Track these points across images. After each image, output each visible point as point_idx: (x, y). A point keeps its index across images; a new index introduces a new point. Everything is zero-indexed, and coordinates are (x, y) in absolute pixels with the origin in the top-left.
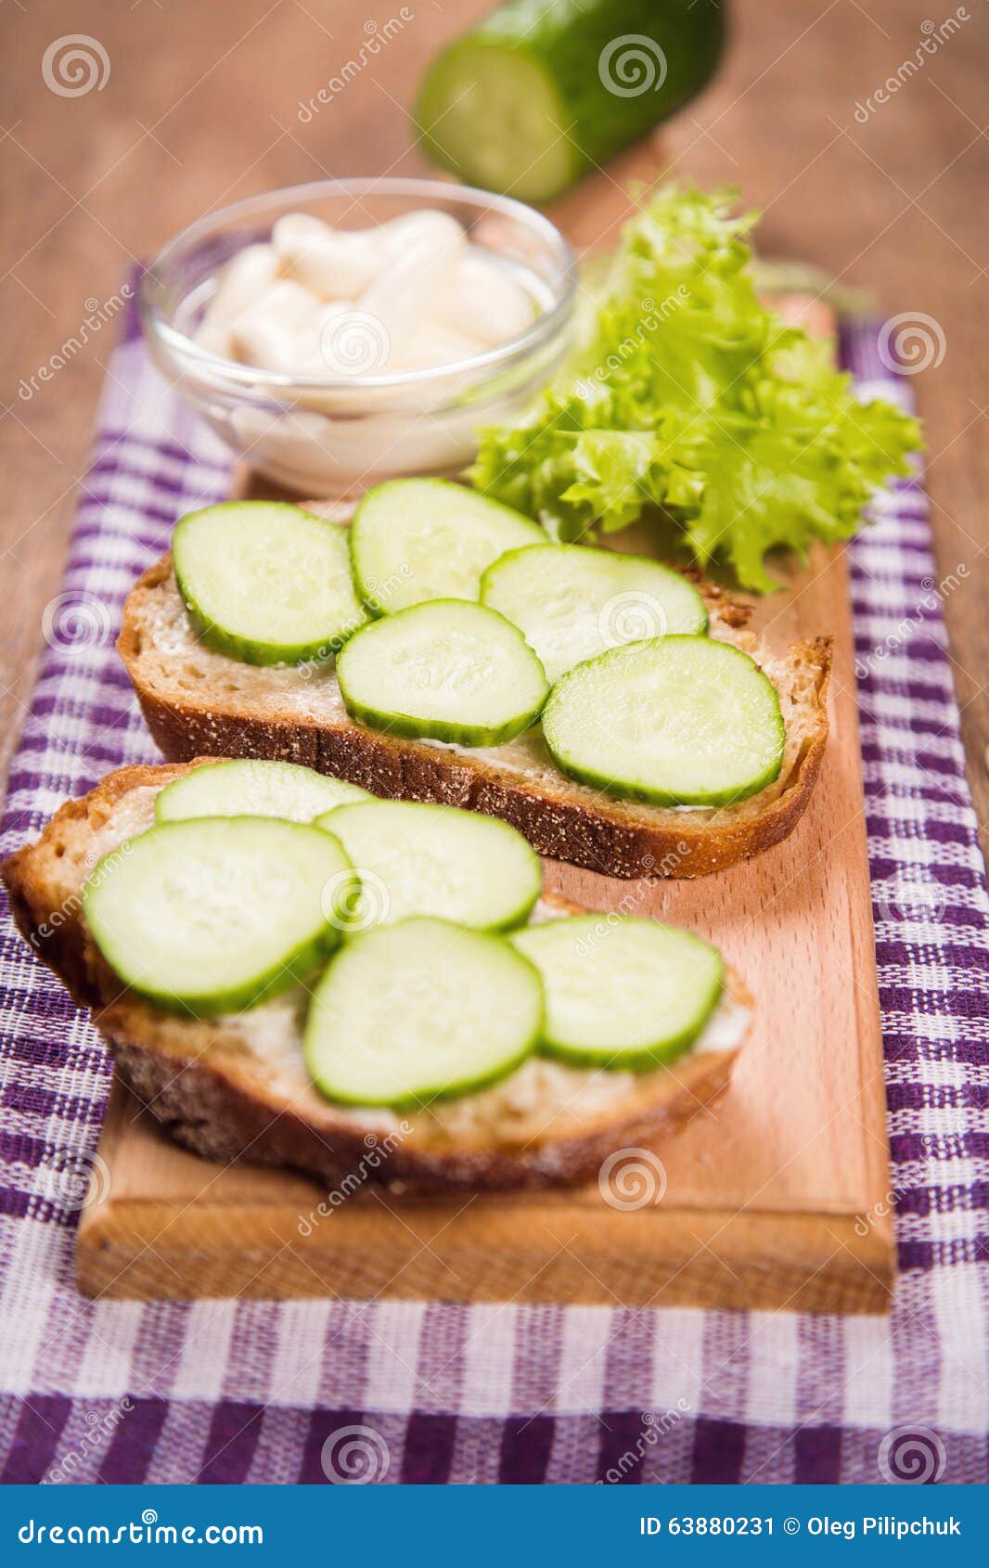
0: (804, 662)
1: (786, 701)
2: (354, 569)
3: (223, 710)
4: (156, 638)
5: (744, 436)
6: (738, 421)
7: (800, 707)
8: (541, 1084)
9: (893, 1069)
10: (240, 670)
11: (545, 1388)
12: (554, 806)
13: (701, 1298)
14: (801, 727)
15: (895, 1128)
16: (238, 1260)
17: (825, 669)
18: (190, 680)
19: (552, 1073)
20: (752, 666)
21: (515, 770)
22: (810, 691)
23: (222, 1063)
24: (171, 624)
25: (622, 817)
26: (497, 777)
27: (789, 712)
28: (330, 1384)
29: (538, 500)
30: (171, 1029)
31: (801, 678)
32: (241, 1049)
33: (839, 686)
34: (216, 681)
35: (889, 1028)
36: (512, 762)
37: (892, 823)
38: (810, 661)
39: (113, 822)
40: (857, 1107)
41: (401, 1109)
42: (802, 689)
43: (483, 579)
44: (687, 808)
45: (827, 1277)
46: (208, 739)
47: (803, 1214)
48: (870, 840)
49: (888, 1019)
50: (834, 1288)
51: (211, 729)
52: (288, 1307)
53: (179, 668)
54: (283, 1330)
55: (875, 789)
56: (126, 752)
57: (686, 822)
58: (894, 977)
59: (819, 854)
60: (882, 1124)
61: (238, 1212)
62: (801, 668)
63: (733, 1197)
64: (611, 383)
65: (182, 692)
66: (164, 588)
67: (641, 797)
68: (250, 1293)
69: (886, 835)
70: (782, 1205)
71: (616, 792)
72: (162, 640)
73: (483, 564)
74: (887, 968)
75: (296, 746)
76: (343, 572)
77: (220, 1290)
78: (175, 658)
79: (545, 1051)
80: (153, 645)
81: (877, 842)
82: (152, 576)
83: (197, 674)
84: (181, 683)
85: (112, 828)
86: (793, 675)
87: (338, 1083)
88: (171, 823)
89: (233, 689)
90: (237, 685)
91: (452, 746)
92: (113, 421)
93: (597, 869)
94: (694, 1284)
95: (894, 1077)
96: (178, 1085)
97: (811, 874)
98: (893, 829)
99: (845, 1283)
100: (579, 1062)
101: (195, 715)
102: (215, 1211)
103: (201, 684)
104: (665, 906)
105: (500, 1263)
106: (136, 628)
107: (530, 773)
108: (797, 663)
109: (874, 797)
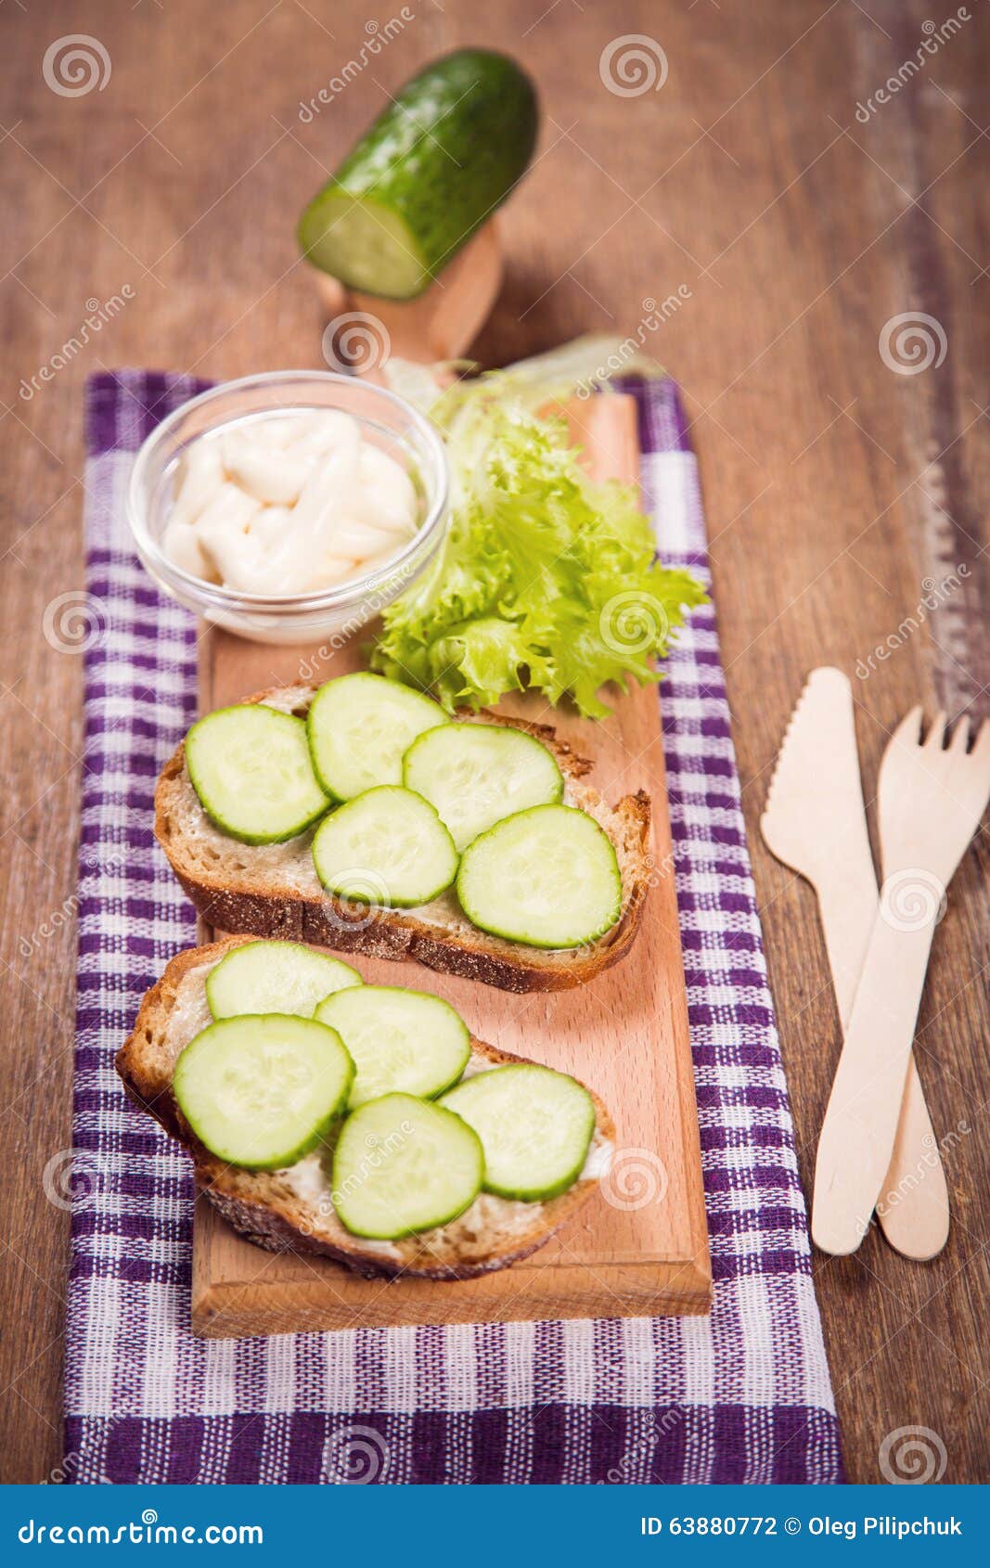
0: (631, 817)
1: (620, 849)
2: (314, 764)
3: (236, 888)
4: (182, 823)
5: (580, 621)
6: (577, 610)
7: (631, 854)
8: (485, 1213)
9: (705, 1115)
10: (241, 849)
11: (498, 1390)
12: (470, 954)
13: (591, 1314)
14: (633, 872)
15: (708, 1165)
16: (296, 1315)
17: (646, 824)
18: (210, 861)
19: (490, 1201)
20: (596, 827)
21: (440, 925)
22: (637, 839)
23: (280, 1206)
24: (190, 809)
25: (515, 960)
26: (429, 933)
27: (624, 859)
28: (361, 1394)
29: (436, 676)
30: (243, 1181)
31: (630, 829)
32: (290, 1193)
33: (659, 834)
34: (227, 861)
35: (701, 1081)
36: (438, 918)
37: (696, 897)
38: (636, 817)
39: (179, 1002)
40: (683, 1177)
41: (396, 1240)
42: (631, 838)
43: (404, 759)
44: (559, 951)
45: (670, 1300)
46: (226, 904)
47: (651, 1263)
48: (682, 915)
49: (700, 1073)
50: (674, 1304)
51: (228, 899)
52: (329, 1336)
53: (200, 850)
54: (328, 1353)
55: (683, 867)
56: (156, 869)
57: (561, 962)
58: (703, 1036)
59: (650, 962)
60: (697, 1163)
61: (294, 1286)
62: (630, 821)
63: (608, 1257)
64: (481, 578)
65: (205, 872)
66: (180, 777)
67: (526, 945)
68: (303, 1329)
69: (692, 909)
70: (638, 1260)
71: (510, 942)
72: (186, 826)
73: (403, 744)
74: (698, 1028)
75: (288, 909)
76: (304, 761)
77: (284, 1329)
78: (197, 841)
79: (486, 1189)
80: (180, 832)
81: (687, 915)
82: (170, 769)
83: (216, 857)
84: (203, 863)
85: (178, 1009)
86: (624, 827)
87: (356, 1223)
88: (222, 1020)
89: (240, 867)
90: (243, 863)
91: (396, 910)
92: (97, 541)
93: (501, 986)
94: (585, 1307)
95: (706, 1122)
96: (252, 1218)
97: (644, 979)
98: (697, 903)
99: (681, 1301)
100: (509, 1197)
101: (217, 890)
102: (277, 1286)
103: (217, 864)
104: (548, 1016)
105: (462, 1305)
106: (165, 815)
107: (451, 927)
108: (627, 817)
109: (682, 874)
